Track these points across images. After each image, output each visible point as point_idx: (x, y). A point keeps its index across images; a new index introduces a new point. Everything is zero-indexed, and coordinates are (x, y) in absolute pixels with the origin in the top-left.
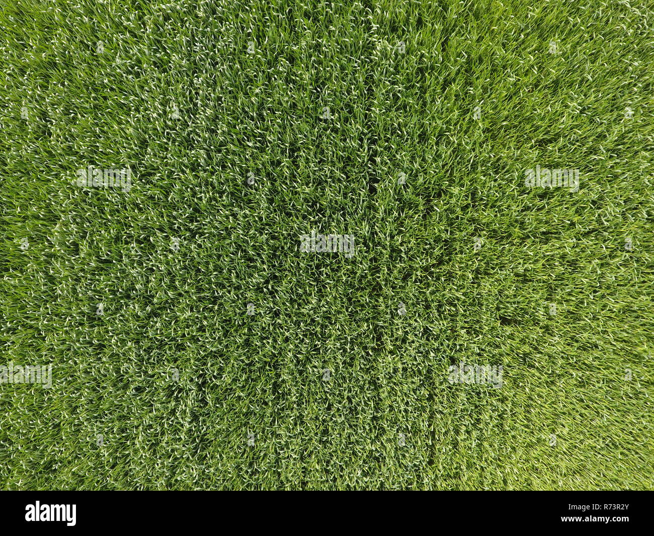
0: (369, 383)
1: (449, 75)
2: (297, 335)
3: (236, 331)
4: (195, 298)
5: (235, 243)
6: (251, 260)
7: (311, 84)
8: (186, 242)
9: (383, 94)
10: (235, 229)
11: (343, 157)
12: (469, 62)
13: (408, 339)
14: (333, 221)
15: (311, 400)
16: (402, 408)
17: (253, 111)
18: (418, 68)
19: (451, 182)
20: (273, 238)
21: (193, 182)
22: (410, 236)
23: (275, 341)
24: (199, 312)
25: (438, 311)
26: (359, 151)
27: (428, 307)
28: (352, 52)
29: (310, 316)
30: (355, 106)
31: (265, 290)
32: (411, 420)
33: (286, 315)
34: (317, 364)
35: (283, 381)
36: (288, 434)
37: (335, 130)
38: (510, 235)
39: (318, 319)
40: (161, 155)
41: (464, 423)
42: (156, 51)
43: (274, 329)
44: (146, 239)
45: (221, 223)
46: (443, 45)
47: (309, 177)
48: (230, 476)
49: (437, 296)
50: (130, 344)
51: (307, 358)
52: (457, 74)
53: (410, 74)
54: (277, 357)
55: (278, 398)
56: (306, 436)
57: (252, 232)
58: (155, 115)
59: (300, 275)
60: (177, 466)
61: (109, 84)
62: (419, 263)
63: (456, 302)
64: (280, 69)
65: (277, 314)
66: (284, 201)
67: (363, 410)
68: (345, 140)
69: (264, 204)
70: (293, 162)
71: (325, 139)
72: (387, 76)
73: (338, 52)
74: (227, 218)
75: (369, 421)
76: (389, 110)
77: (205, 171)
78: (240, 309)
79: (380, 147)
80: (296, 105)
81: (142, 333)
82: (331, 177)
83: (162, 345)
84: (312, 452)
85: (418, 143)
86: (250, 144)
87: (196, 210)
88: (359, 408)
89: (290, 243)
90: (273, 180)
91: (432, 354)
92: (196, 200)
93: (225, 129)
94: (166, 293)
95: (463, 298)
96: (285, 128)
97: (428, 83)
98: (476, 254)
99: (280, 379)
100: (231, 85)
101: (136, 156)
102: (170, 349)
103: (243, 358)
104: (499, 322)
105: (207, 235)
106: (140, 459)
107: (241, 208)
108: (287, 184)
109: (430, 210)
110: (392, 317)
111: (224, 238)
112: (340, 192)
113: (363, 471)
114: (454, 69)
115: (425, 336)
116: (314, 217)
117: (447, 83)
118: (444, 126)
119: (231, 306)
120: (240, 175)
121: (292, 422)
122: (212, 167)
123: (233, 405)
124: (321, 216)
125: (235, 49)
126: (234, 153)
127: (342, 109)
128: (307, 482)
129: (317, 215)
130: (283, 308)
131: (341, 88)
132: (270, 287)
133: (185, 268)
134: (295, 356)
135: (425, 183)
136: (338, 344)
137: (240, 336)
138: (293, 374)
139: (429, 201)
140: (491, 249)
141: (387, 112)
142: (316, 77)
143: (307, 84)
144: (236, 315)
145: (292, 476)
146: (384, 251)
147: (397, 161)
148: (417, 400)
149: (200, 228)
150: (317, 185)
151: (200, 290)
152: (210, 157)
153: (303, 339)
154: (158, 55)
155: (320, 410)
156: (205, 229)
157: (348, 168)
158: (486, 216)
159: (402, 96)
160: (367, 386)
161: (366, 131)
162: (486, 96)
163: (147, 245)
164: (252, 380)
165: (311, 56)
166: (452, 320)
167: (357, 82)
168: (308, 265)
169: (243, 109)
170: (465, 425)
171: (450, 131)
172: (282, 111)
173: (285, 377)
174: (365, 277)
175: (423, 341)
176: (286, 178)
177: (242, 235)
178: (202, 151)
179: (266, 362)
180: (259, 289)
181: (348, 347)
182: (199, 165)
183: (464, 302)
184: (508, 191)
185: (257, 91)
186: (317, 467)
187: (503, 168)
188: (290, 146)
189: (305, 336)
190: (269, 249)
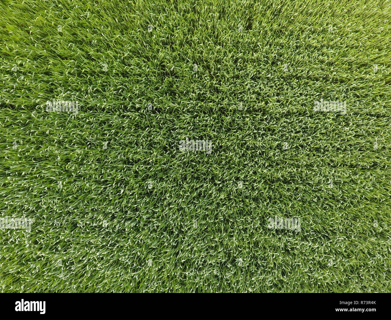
1: (84, 56)
2: (252, 166)
3: (247, 206)
5: (188, 204)
6: (200, 195)
7: (85, 148)
8: (186, 238)
9: (94, 100)
10: (178, 205)
11: (135, 129)
12: (75, 42)
13: (258, 91)
14: (177, 137)
15: (296, 158)
16: (304, 97)
17: (101, 188)
18: (78, 76)
20: (185, 179)
21: (147, 231)
22: (189, 87)
23: (255, 181)
24: (233, 232)
25: (241, 70)
26: (131, 118)
27: (237, 77)
28: (65, 120)
30: (101, 119)
31: (221, 186)
32: (313, 92)
33: (239, 172)
34: (272, 154)
35: (282, 176)
36: (318, 175)
37: (116, 133)
39: (242, 152)
40: (126, 251)
43: (247, 181)
44: (183, 264)
45: (174, 214)
46: (63, 59)
47: (146, 152)
48: (344, 215)
49: (230, 70)
51: (268, 159)
52: (83, 50)
53: (81, 82)
54: (266, 180)
55: (293, 180)
56: (320, 163)
57: (181, 193)
59: (212, 161)
60: (336, 251)
62: (207, 80)
63: (235, 58)
64: (73, 168)
65: (238, 179)
66: (161, 170)
68: (123, 127)
69: (164, 184)
70: (136, 162)
71: (122, 140)
72: (82, 97)
73: (64, 129)
74: (171, 209)
75: (313, 120)
76: (104, 97)
77: (139, 222)
78: (233, 203)
79: (129, 104)
80: (99, 159)
81: (246, 270)
82: (148, 138)
83: (255, 257)
85: (128, 78)
86: (122, 191)
87: (165, 229)
88: (304, 126)
90: (148, 177)
91: (269, 76)
93: (112, 207)
94: (219, 253)
95: (232, 53)
96: (113, 167)
97: (88, 70)
98: (204, 43)
99: (281, 178)
100: (83, 201)
102: (257, 252)
103: (265, 203)
104: (250, 31)
105: (182, 223)
106: (330, 276)
107: (165, 199)
108: (150, 168)
109: (173, 74)
110: (243, 101)
111: (184, 212)
112: (158, 132)
113: (345, 126)
114: (79, 52)
115: (257, 80)
116: (174, 150)
117: (89, 57)
118: (118, 60)
119: (231, 210)
120: (143, 199)
121: (310, 172)
122: (137, 217)
123: (297, 211)
124: (173, 145)
125: (59, 199)
126: (128, 202)
127: (102, 128)
128: (351, 164)
129: (172, 148)
130: (233, 174)
131: (88, 128)
132: (219, 182)
134: (266, 168)
135: (155, 76)
136: (260, 139)
137: (250, 204)
138: (278, 169)
139: (167, 74)
140: (201, 33)
141: (106, 98)
142: (80, 144)
143: (84, 151)
144: (237, 206)
145: (346, 174)
146: (199, 105)
147: (140, 93)
148: (299, 87)
149: (177, 228)
150: (152, 147)
151: (219, 230)
152: (130, 219)
153: (255, 162)
154: (60, 249)
155: (303, 153)
156: (178, 224)
157: (143, 126)
158: (178, 35)
159: (96, 87)
161: (118, 113)
162: (99, 32)
163: (187, 264)
164: (281, 198)
165: (66, 148)
166: (247, 62)
167: (85, 117)
169: (99, 194)
170: (318, 56)
171: (120, 57)
172: (102, 168)
173: (280, 175)
174: (215, 119)
175: (260, 81)
176: (146, 168)
177: (182, 199)
178: (126, 224)
179: (269, 188)
181: (261, 132)
182: (135, 226)
183: (235, 52)
184: (163, 20)
185: (88, 185)
188: (126, 164)
189: (253, 160)
190: (193, 182)
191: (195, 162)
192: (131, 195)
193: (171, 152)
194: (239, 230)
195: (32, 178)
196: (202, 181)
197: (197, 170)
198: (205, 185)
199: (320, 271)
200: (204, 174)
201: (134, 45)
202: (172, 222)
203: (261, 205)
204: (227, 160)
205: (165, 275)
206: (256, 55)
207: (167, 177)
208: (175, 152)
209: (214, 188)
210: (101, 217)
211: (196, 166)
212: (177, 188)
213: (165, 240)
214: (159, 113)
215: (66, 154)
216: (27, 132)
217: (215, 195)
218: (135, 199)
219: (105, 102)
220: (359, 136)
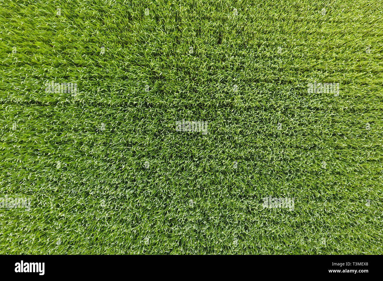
0: (248, 111)
2: (221, 147)
4: (201, 198)
5: (174, 176)
6: (183, 169)
9: (101, 98)
10: (166, 176)
11: (134, 120)
12: (88, 54)
13: (226, 91)
16: (261, 96)
18: (89, 80)
19: (148, 66)
20: (171, 156)
21: (143, 196)
26: (130, 112)
27: (211, 80)
28: (80, 112)
29: (213, 140)
31: (198, 162)
34: (237, 138)
36: (271, 154)
37: (119, 124)
38: (177, 37)
39: (214, 137)
41: (270, 65)
42: (74, 212)
43: (217, 158)
45: (163, 183)
47: (142, 137)
49: (205, 76)
50: (222, 233)
56: (273, 145)
57: (168, 168)
58: (107, 215)
59: (192, 144)
61: (90, 236)
62: (187, 83)
65: (210, 157)
66: (153, 151)
67: (261, 116)
69: (156, 161)
70: (134, 145)
71: (124, 129)
73: (79, 119)
74: (160, 180)
75: (267, 113)
77: (137, 190)
78: (207, 176)
82: (143, 127)
84: (281, 143)
86: (123, 167)
87: (156, 196)
89: (174, 148)
90: (142, 156)
92: (151, 196)
94: (197, 213)
95: (206, 62)
96: (116, 149)
97: (96, 75)
100: (93, 175)
101: (127, 225)
102: (225, 212)
103: (231, 175)
105: (169, 190)
107: (156, 172)
108: (144, 149)
109: (162, 77)
110: (215, 98)
111: (171, 181)
112: (151, 122)
116: (163, 136)
117: (98, 65)
118: (120, 68)
119: (205, 180)
120: (139, 172)
126: (128, 175)
129: (161, 134)
130: (207, 154)
132: (196, 160)
133: (185, 203)
136: (227, 126)
139: (157, 78)
143: (94, 136)
144: (210, 178)
146: (182, 101)
148: (257, 88)
150: (146, 133)
151: (197, 196)
153: (224, 144)
154: (76, 211)
156: (166, 191)
157: (139, 117)
158: (165, 48)
160: (249, 113)
168: (187, 140)
169: (105, 170)
170: (271, 64)
171: (122, 66)
174: (194, 112)
175: (227, 84)
176: (141, 149)
177: (169, 172)
178: (127, 191)
180: (197, 166)
181: (229, 121)
182: (134, 193)
184: (154, 37)
186: (289, 140)
187: (142, 39)
188: (126, 146)
189: (222, 143)
190: (177, 160)
191: (179, 144)
192: (130, 170)
193: (161, 137)
194: (212, 195)
195: (56, 157)
196: (184, 159)
197: (180, 151)
198: (186, 162)
199: (273, 226)
200: (186, 154)
201: (131, 56)
202: (161, 189)
203: (228, 177)
204: (203, 143)
205: (156, 230)
206: (224, 64)
207: (158, 155)
208: (163, 137)
209: (193, 164)
210: (107, 188)
211: (179, 147)
212: (165, 164)
213: (156, 203)
214: (152, 108)
215: (81, 139)
216: (51, 122)
217: (193, 169)
218: (133, 173)
219: (110, 99)
220: (302, 124)
